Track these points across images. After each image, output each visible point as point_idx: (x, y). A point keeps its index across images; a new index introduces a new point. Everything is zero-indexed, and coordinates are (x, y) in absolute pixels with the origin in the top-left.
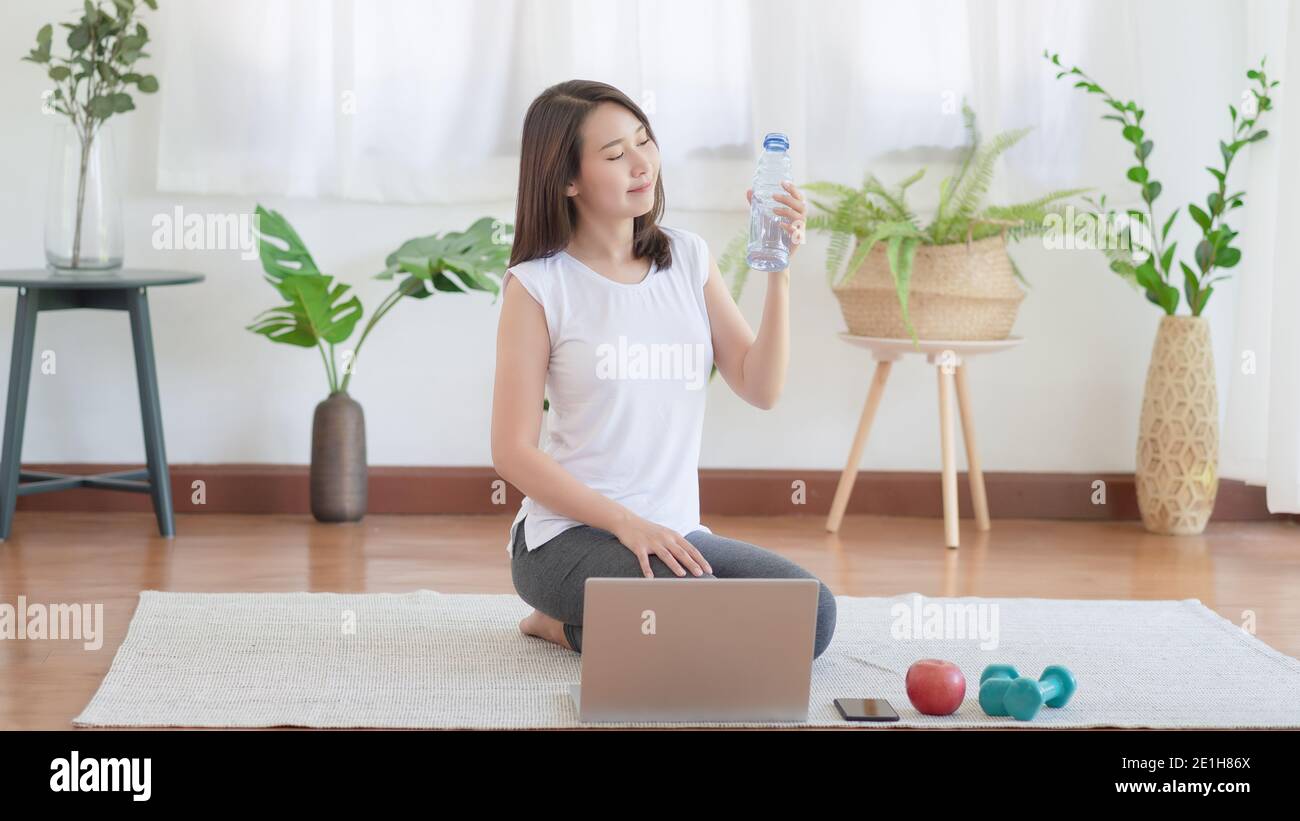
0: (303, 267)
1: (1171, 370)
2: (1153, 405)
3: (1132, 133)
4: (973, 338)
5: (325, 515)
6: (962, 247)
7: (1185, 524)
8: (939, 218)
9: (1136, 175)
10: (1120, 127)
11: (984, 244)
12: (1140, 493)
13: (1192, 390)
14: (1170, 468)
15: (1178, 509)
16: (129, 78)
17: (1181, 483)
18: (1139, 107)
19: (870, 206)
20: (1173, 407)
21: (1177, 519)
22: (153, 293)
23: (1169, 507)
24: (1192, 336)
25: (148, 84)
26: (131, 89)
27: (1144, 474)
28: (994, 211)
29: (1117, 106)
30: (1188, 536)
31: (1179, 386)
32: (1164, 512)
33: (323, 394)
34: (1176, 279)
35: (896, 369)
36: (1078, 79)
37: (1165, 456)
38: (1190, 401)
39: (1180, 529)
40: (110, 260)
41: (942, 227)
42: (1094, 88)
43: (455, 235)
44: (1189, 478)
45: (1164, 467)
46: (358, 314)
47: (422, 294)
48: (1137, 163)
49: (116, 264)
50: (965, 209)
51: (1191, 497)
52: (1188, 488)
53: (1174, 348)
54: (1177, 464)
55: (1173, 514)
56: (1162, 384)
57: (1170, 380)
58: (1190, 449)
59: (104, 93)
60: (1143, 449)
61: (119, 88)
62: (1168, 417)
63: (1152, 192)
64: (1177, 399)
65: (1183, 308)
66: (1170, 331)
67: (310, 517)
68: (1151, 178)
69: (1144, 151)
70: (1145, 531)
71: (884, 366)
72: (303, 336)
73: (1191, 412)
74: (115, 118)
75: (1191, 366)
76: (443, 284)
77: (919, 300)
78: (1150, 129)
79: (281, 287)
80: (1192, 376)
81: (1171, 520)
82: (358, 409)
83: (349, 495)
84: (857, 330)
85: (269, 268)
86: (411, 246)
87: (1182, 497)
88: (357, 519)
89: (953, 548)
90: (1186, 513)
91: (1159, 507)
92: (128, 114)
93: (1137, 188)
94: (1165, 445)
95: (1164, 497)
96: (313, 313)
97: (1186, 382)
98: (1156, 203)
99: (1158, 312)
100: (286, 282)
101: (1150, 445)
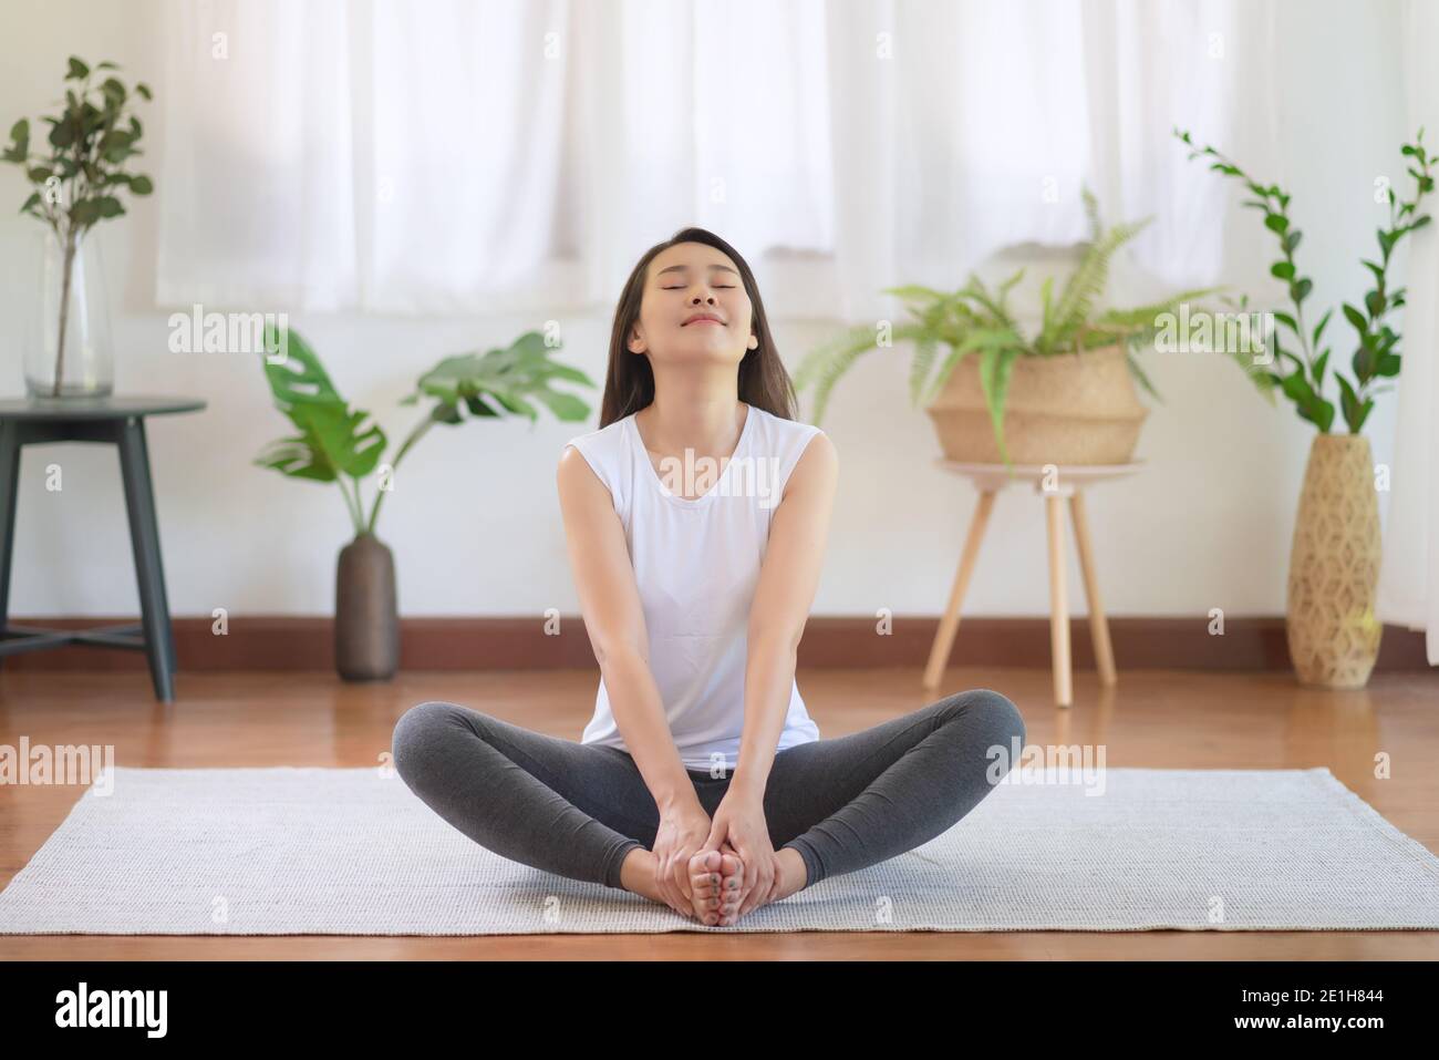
0: (321, 392)
1: (1325, 497)
2: (1303, 538)
3: (1276, 223)
4: (1085, 464)
5: (351, 674)
6: (1070, 359)
7: (1343, 676)
8: (1047, 325)
9: (1282, 270)
10: (1261, 215)
11: (1098, 355)
12: (1291, 639)
13: (1349, 519)
14: (1324, 611)
15: (1333, 657)
16: (119, 178)
17: (1337, 630)
18: (1283, 191)
19: (967, 312)
20: (1327, 539)
21: (1333, 671)
22: (151, 424)
23: (1325, 658)
24: (1348, 458)
25: (142, 186)
26: (121, 192)
27: (1295, 619)
28: (1114, 316)
29: (1258, 190)
30: (1348, 691)
31: (1334, 516)
32: (1318, 663)
33: (346, 535)
34: (1330, 392)
35: (1002, 501)
36: (1211, 159)
37: (1319, 598)
38: (1348, 532)
39: (1337, 682)
40: (98, 386)
41: (1050, 337)
42: (1231, 171)
43: (496, 353)
44: (1347, 623)
45: (1317, 611)
46: (382, 444)
47: (454, 419)
48: (1281, 257)
49: (105, 391)
50: (1076, 314)
51: (1349, 645)
52: (1346, 635)
53: (1328, 471)
54: (1333, 606)
55: (1328, 665)
56: (1314, 515)
57: (1324, 509)
58: (1348, 590)
59: (90, 196)
60: (1294, 589)
61: (106, 192)
62: (1322, 552)
63: (1300, 290)
64: (1331, 530)
65: (1339, 425)
66: (1324, 450)
67: (334, 676)
68: (1300, 274)
69: (1289, 245)
70: (1295, 684)
71: (987, 498)
72: (320, 470)
73: (1348, 547)
74: (103, 226)
75: (1348, 492)
76: (479, 409)
77: (1020, 421)
78: (1296, 218)
79: (292, 415)
80: (1349, 505)
81: (1326, 672)
82: (386, 554)
83: (377, 651)
84: (954, 456)
85: (278, 392)
86: (446, 366)
87: (1339, 645)
88: (387, 677)
89: (1063, 708)
90: (1344, 663)
91: (1312, 657)
92: (117, 221)
93: (1284, 287)
94: (1318, 585)
95: (1318, 645)
96: (330, 444)
97: (1342, 511)
98: (1307, 303)
99: (1310, 431)
100: (297, 409)
101: (1302, 585)
